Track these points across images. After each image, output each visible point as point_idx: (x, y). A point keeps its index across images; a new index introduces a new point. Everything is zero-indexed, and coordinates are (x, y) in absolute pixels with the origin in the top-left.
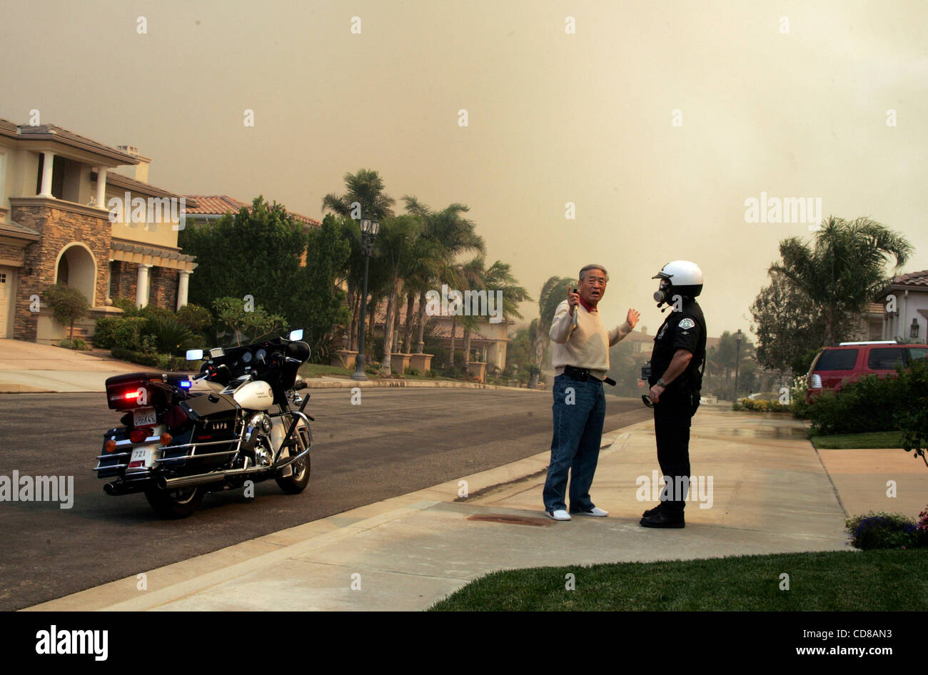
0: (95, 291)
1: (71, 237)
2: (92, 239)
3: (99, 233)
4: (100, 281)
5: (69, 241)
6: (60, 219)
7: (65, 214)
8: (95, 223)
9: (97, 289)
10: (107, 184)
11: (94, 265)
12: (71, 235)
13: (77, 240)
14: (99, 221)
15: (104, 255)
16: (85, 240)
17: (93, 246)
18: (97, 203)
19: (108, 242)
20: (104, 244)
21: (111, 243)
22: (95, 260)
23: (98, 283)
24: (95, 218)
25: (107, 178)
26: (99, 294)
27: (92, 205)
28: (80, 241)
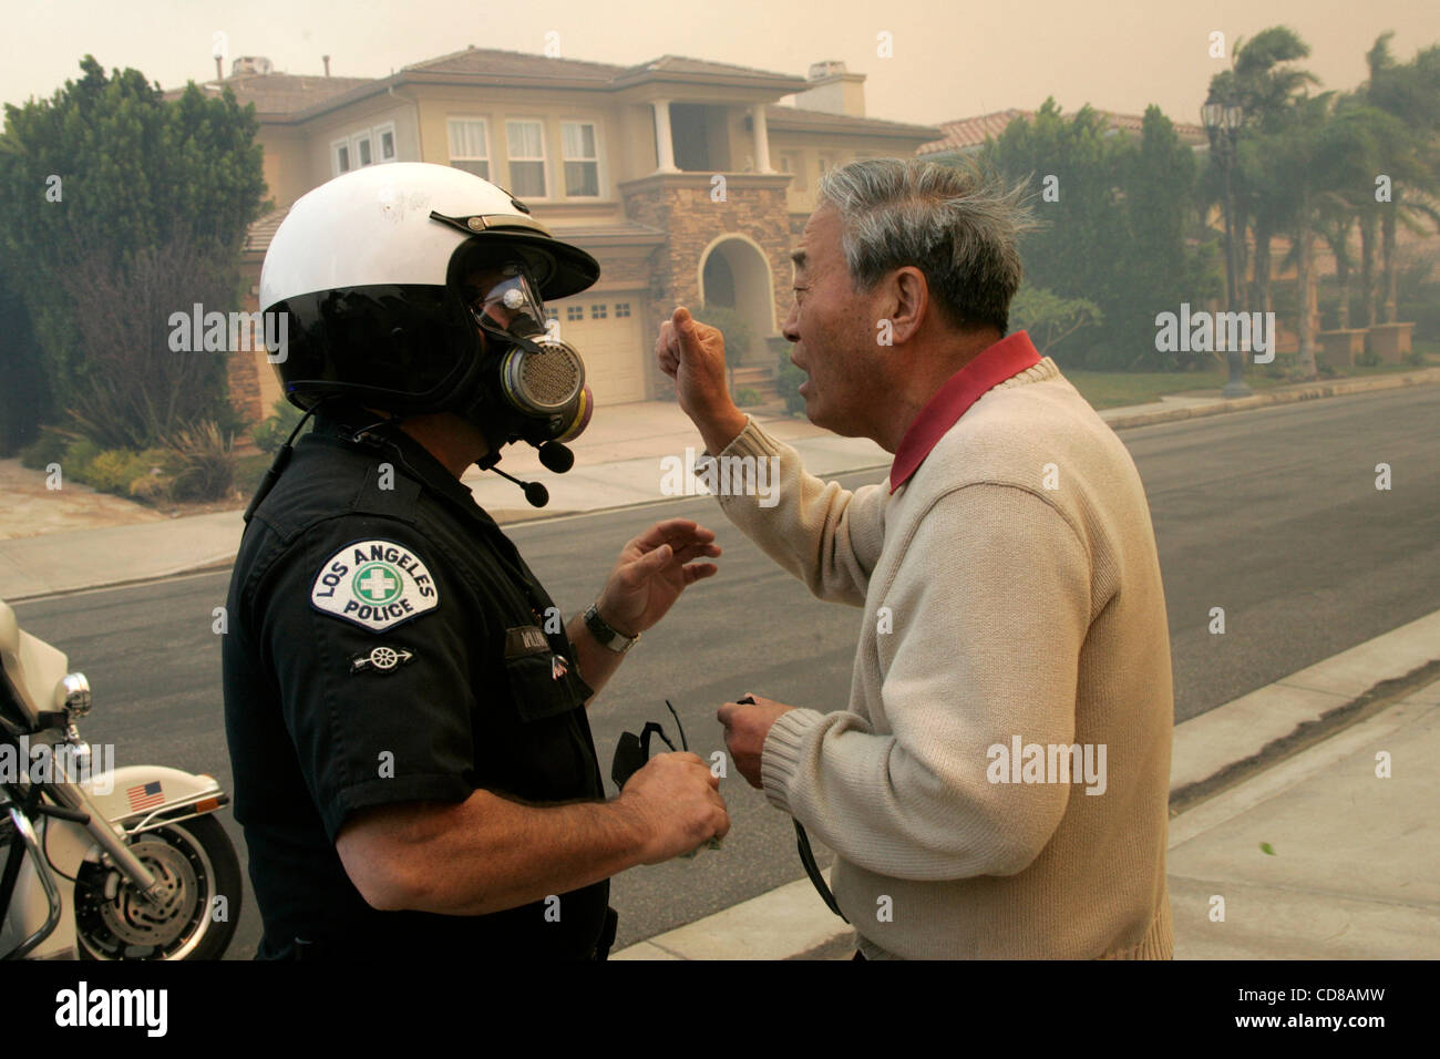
0: (773, 305)
1: (717, 227)
2: (755, 224)
3: (766, 212)
4: (779, 289)
5: (717, 234)
6: (694, 202)
7: (701, 193)
8: (754, 198)
9: (777, 302)
10: (770, 130)
11: (765, 265)
12: (717, 224)
13: (729, 230)
14: (762, 193)
15: (781, 246)
16: (743, 228)
17: (757, 234)
18: (756, 164)
19: (783, 224)
20: (779, 228)
21: (790, 225)
22: (766, 258)
23: (776, 293)
24: (753, 189)
25: (768, 121)
26: (781, 309)
27: (748, 170)
28: (735, 231)
